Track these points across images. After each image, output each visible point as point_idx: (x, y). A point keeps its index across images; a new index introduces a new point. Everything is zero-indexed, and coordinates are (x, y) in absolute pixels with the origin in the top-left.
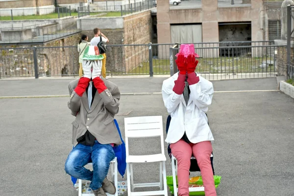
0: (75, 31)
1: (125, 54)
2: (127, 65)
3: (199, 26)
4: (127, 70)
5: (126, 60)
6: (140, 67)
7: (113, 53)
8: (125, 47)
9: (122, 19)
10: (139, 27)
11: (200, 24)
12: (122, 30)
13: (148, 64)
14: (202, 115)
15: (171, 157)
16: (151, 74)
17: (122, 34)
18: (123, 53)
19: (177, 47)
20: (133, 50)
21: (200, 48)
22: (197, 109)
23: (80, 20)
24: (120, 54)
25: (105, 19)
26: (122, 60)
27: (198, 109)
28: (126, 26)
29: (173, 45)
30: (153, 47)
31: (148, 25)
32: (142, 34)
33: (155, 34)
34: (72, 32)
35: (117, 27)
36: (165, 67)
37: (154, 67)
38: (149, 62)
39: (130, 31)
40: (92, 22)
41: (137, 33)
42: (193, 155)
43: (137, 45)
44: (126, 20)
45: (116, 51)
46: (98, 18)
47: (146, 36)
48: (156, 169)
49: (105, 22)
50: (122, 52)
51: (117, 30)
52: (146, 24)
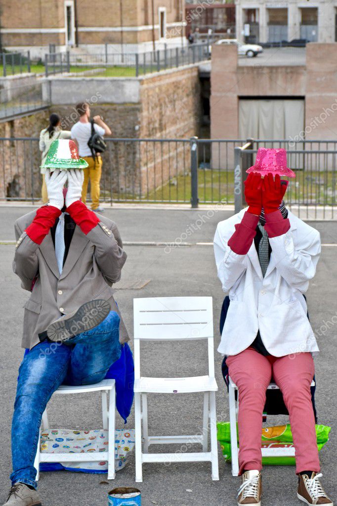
0: (38, 105)
1: (142, 156)
2: (144, 181)
3: (298, 104)
4: (145, 191)
5: (144, 169)
6: (171, 185)
7: (116, 154)
8: (142, 143)
9: (138, 83)
10: (173, 102)
11: (302, 98)
12: (137, 106)
13: (189, 180)
14: (295, 298)
15: (227, 383)
16: (195, 202)
17: (136, 115)
18: (138, 156)
19: (251, 147)
20: (159, 150)
21: (299, 153)
22: (285, 285)
23: (50, 82)
24: (131, 156)
25: (102, 81)
26: (135, 170)
27: (288, 286)
28: (145, 98)
29: (241, 143)
30: (200, 145)
31: (191, 97)
32: (179, 115)
33: (205, 118)
34: (32, 106)
35: (127, 100)
36: (224, 186)
37: (201, 185)
38: (190, 174)
39: (152, 108)
40: (74, 88)
41: (168, 113)
42: (273, 380)
43: (166, 141)
44: (145, 86)
45: (122, 149)
46: (88, 78)
47: (186, 120)
48: (197, 405)
49: (101, 88)
50: (135, 153)
51: (126, 106)
52: (188, 95)
